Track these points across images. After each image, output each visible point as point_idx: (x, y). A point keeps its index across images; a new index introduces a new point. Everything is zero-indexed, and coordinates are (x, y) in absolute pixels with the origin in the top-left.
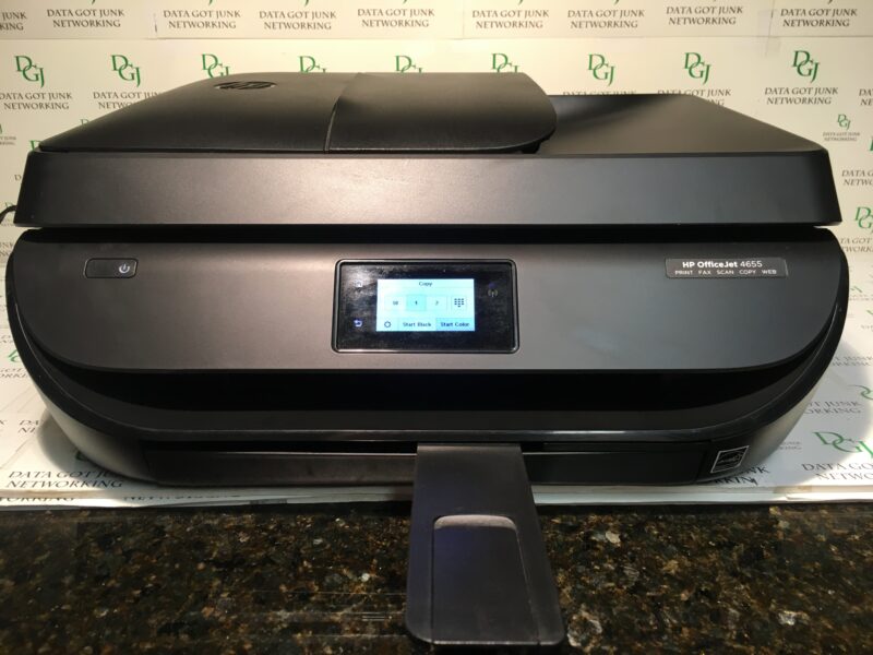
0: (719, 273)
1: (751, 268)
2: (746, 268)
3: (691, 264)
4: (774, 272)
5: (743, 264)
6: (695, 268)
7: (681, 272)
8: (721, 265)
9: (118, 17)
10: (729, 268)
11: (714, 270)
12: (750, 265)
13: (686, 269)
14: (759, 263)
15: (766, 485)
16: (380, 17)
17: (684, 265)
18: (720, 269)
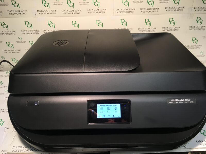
0: (180, 102)
1: (188, 101)
2: (186, 101)
3: (173, 100)
4: (193, 102)
5: (185, 100)
6: (174, 101)
7: (170, 102)
8: (180, 100)
9: (26, 12)
10: (182, 101)
11: (178, 102)
12: (187, 101)
13: (172, 101)
14: (189, 100)
15: (188, 148)
16: (92, 11)
17: (171, 100)
18: (180, 101)
